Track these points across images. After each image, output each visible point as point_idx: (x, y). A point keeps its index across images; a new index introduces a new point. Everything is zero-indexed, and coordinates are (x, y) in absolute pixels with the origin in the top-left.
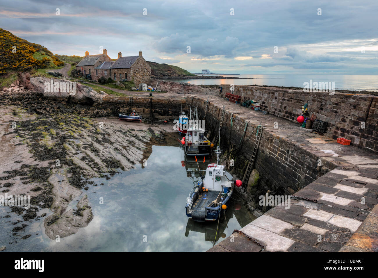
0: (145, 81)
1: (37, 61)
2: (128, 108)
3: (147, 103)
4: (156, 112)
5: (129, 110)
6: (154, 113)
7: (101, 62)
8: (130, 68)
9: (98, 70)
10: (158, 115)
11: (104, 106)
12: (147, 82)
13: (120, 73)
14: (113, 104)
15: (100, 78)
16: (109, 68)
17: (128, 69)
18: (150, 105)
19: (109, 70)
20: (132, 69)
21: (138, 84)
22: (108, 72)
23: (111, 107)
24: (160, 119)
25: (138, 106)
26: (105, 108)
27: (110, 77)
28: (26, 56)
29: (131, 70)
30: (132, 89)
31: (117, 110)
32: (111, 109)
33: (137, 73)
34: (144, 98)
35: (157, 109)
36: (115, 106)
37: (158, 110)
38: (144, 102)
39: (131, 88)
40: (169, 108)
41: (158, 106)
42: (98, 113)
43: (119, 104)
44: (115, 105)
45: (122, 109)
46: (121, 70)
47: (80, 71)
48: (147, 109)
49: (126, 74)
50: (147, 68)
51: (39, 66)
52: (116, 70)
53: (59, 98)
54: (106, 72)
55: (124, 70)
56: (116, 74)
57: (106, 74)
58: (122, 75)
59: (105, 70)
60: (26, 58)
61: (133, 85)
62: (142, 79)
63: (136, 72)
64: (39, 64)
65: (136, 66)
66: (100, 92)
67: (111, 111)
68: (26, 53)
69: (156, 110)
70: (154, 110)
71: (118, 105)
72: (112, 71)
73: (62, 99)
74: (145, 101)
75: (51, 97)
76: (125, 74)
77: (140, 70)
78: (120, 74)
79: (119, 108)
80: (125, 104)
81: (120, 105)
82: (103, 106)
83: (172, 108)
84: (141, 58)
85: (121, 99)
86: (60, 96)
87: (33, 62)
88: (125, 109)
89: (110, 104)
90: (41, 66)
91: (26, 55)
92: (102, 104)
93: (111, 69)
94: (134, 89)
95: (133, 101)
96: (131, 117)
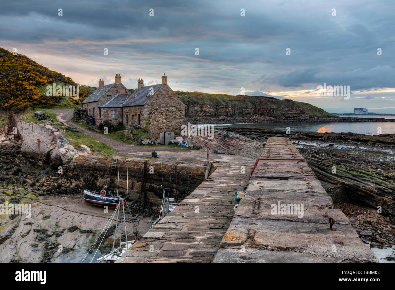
0: (171, 128)
1: (42, 96)
2: (109, 179)
3: (140, 170)
4: (152, 189)
5: (111, 183)
6: (148, 192)
7: (111, 95)
8: (144, 105)
9: (101, 109)
10: (154, 196)
11: (76, 173)
12: (176, 129)
13: (132, 113)
14: (89, 171)
16: (121, 105)
17: (141, 107)
18: (142, 176)
19: (119, 109)
20: (146, 106)
21: (159, 134)
22: (118, 113)
23: (85, 175)
24: (155, 205)
26: (77, 178)
27: (121, 120)
28: (28, 89)
29: (144, 108)
30: (143, 142)
31: (93, 181)
32: (84, 179)
33: (156, 113)
34: (135, 162)
35: (153, 183)
36: (91, 174)
37: (155, 186)
38: (134, 168)
39: (142, 140)
40: (174, 182)
41: (155, 177)
42: (60, 186)
43: (97, 170)
44: (92, 172)
45: (100, 179)
46: (134, 108)
47: (84, 111)
48: (138, 182)
49: (139, 115)
50: (176, 106)
51: (44, 104)
52: (128, 110)
54: (114, 112)
55: (137, 108)
56: (128, 115)
57: (114, 116)
58: (135, 117)
59: (112, 109)
60: (26, 93)
61: (145, 135)
62: (166, 125)
63: (154, 113)
64: (43, 101)
65: (154, 101)
66: (79, 147)
67: (85, 183)
68: (30, 85)
69: (153, 185)
70: (148, 186)
71: (95, 171)
72: (124, 110)
73: (39, 158)
74: (136, 167)
75: (28, 152)
76: (137, 115)
77: (163, 109)
78: (133, 115)
79: (96, 178)
80: (106, 170)
81: (98, 173)
82: (75, 173)
83: (178, 184)
84: (165, 88)
85: (101, 161)
86: (39, 153)
87: (36, 97)
88: (105, 180)
89: (85, 170)
90: (46, 104)
91: (28, 87)
92: (73, 170)
93: (122, 108)
94: (147, 141)
95: (119, 166)
96: (99, 199)
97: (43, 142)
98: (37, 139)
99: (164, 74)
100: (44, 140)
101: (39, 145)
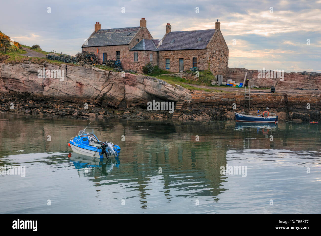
0: (221, 72)
3: (279, 102)
6: (293, 119)
7: (139, 39)
8: (206, 49)
9: (139, 52)
11: (196, 109)
13: (179, 57)
14: (213, 105)
15: (143, 65)
16: (155, 49)
17: (200, 51)
19: (155, 53)
20: (208, 50)
22: (154, 57)
23: (208, 110)
25: (261, 108)
26: (198, 113)
29: (207, 52)
31: (221, 114)
32: (209, 114)
33: (213, 57)
35: (297, 112)
36: (216, 109)
37: (300, 114)
38: (272, 101)
41: (299, 107)
43: (223, 104)
44: (217, 107)
46: (184, 52)
48: (279, 112)
49: (195, 58)
50: (224, 51)
52: (171, 54)
53: (79, 98)
54: (151, 56)
55: (190, 52)
56: (171, 60)
58: (185, 61)
59: (151, 52)
61: (211, 77)
65: (213, 46)
67: (211, 117)
70: (292, 114)
71: (221, 106)
72: (161, 54)
76: (191, 59)
77: (217, 53)
78: (181, 59)
79: (223, 112)
81: (225, 107)
82: (193, 108)
84: (219, 34)
85: (228, 96)
89: (207, 105)
92: (191, 105)
93: (158, 52)
95: (252, 100)
97: (88, 84)
98: (77, 82)
99: (218, 20)
100: (91, 82)
101: (81, 89)
